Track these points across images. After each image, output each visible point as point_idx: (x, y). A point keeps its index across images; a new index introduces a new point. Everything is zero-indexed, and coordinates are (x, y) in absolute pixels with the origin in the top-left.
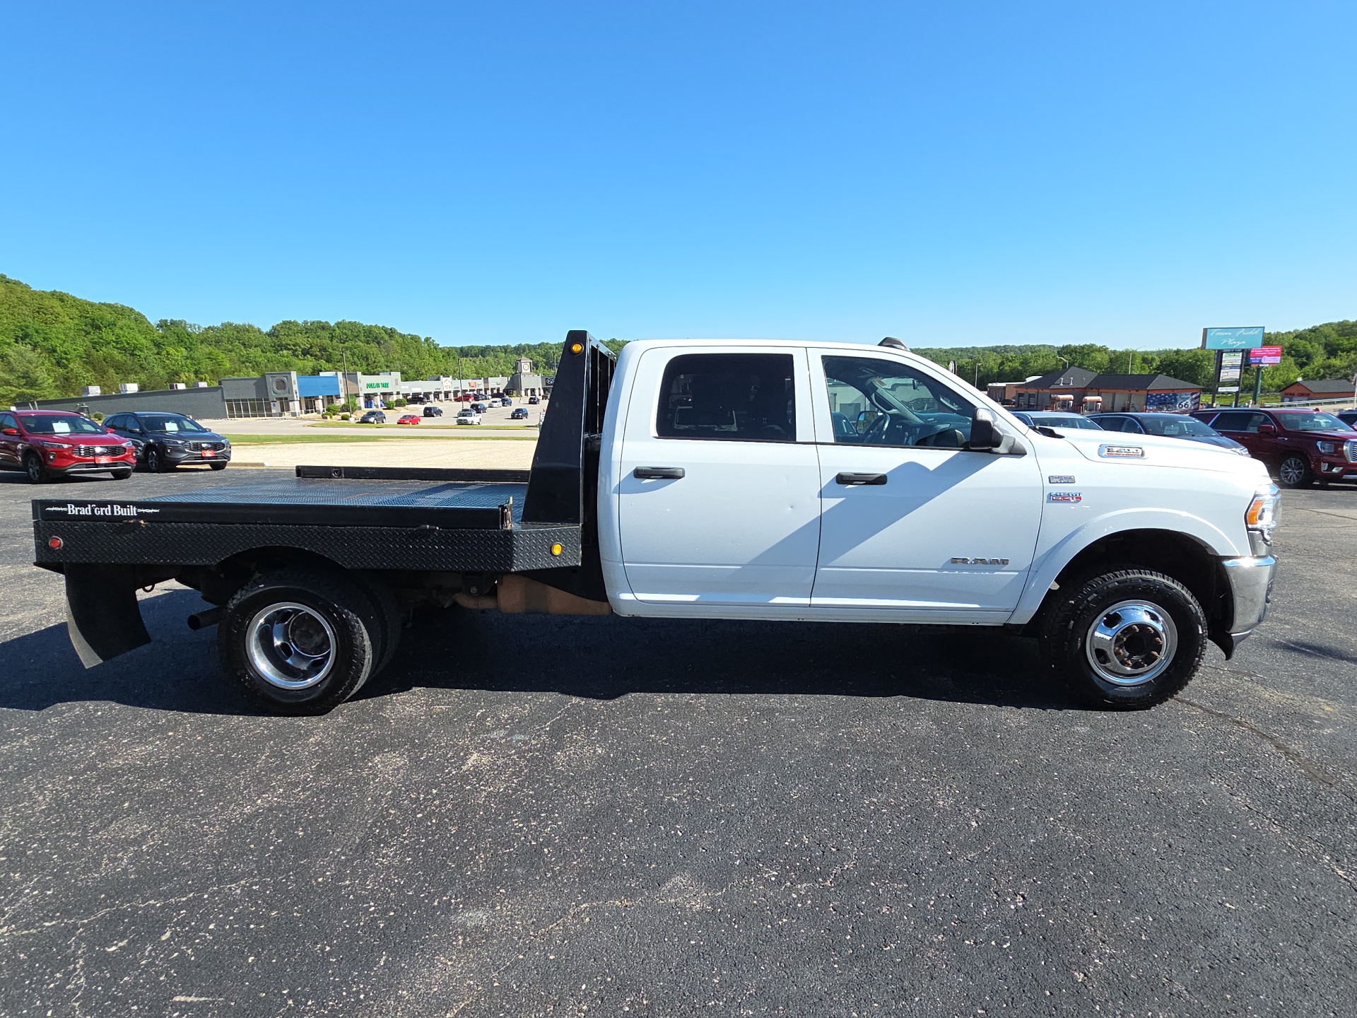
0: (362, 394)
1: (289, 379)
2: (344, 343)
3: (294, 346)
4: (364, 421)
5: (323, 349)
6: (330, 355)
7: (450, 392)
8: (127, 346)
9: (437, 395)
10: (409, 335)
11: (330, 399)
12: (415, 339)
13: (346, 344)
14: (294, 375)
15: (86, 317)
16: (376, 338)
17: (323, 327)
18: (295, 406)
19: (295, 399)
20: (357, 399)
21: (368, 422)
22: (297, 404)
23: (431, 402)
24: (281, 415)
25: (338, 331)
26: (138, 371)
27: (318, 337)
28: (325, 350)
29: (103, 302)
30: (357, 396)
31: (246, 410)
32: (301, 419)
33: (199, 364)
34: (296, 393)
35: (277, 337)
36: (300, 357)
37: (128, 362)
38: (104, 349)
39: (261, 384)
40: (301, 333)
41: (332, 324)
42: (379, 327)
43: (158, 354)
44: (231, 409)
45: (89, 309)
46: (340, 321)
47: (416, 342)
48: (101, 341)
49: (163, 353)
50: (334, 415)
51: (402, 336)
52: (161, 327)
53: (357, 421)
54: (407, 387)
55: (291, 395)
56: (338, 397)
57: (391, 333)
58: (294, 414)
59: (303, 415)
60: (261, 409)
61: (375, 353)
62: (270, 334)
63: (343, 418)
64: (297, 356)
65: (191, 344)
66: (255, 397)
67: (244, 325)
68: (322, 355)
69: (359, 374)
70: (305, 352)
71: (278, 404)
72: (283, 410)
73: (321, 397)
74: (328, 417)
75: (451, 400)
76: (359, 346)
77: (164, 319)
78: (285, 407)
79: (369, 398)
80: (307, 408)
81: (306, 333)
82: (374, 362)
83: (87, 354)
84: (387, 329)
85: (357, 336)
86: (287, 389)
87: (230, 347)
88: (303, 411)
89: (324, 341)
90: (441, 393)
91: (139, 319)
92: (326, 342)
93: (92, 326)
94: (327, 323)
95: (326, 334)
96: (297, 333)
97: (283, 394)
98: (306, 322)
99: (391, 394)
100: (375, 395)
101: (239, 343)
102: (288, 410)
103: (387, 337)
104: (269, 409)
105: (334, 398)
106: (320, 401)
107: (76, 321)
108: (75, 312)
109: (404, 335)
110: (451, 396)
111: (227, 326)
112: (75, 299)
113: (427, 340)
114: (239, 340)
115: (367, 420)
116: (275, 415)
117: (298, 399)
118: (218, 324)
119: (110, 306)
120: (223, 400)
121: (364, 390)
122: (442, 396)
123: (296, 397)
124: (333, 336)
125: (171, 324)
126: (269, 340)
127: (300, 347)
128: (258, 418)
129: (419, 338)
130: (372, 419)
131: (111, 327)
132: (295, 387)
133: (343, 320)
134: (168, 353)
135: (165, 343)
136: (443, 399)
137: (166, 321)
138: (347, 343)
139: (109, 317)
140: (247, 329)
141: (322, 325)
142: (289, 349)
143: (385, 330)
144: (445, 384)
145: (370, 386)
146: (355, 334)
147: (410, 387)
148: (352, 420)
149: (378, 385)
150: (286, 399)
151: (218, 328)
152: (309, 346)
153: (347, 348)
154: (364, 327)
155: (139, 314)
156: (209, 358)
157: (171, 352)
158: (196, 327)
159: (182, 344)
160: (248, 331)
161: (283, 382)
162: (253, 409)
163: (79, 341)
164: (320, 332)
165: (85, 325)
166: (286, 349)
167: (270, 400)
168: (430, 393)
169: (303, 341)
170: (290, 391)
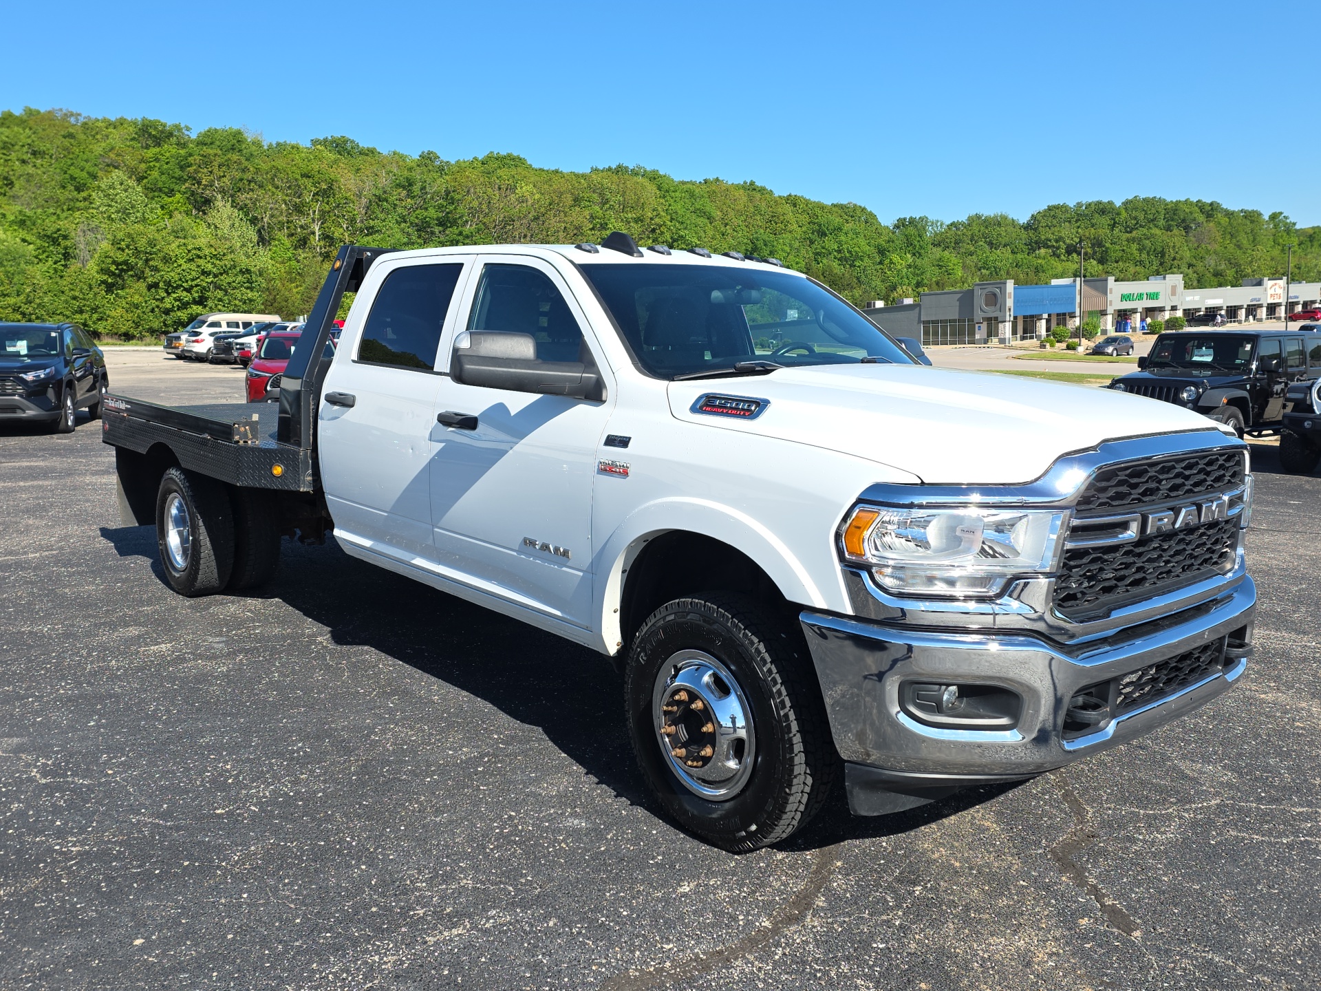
0: (1110, 310)
1: (1003, 291)
2: (1131, 232)
3: (1057, 241)
4: (1098, 351)
5: (1098, 243)
6: (1107, 252)
7: (1279, 305)
8: (847, 255)
9: (1252, 310)
10: (1242, 211)
11: (1062, 318)
12: (1252, 217)
13: (1134, 234)
14: (1010, 285)
15: (815, 223)
16: (1184, 221)
17: (1102, 209)
18: (1006, 329)
19: (1008, 319)
20: (1103, 319)
21: (1103, 354)
22: (1008, 326)
23: (1240, 322)
24: (986, 342)
25: (1124, 214)
26: (855, 286)
27: (1092, 226)
28: (1100, 244)
29: (835, 203)
30: (1103, 313)
31: (944, 334)
32: (1011, 348)
33: (922, 273)
34: (1010, 309)
35: (1035, 230)
36: (1062, 257)
37: (846, 275)
38: (825, 261)
39: (967, 299)
40: (1070, 222)
41: (1118, 203)
42: (1191, 203)
43: (881, 263)
44: (926, 333)
45: (819, 212)
46: (1130, 198)
47: (1252, 222)
48: (823, 250)
49: (886, 262)
50: (1058, 342)
51: (1229, 214)
52: (898, 227)
53: (1088, 351)
54: (1197, 298)
55: (1002, 314)
56: (1072, 316)
57: (1210, 211)
58: (1002, 341)
59: (1019, 343)
60: (962, 333)
61: (1178, 245)
62: (1027, 227)
63: (1068, 348)
64: (1058, 257)
65: (921, 247)
66: (957, 318)
67: (996, 217)
68: (1095, 253)
69: (1111, 279)
70: (1071, 250)
71: (984, 326)
72: (990, 334)
73: (1045, 316)
74: (1048, 345)
75: (1279, 318)
76: (1153, 236)
77: (902, 217)
78: (992, 332)
79: (1123, 317)
80: (1025, 331)
81: (1077, 221)
82: (1174, 259)
83: (807, 268)
84: (1204, 204)
85: (1152, 220)
86: (998, 306)
87: (972, 248)
88: (1018, 336)
89: (1101, 231)
90: (1260, 306)
91: (870, 219)
92: (1103, 232)
93: (818, 232)
94: (1110, 203)
95: (1105, 221)
96: (1065, 221)
97: (991, 312)
98: (1079, 205)
99: (1162, 309)
100: (1134, 311)
101: (985, 242)
102: (997, 335)
103: (1201, 218)
104: (972, 333)
105: (1068, 317)
106: (1044, 322)
107: (804, 229)
108: (804, 219)
109: (1233, 213)
110: (1281, 312)
111: (975, 219)
112: (807, 202)
113: (1274, 217)
114: (986, 238)
115: (1101, 350)
116: (979, 342)
117: (1012, 319)
118: (963, 218)
119: (842, 207)
120: (919, 321)
121: (1115, 303)
122: (1263, 312)
123: (1009, 317)
124: (1115, 223)
125: (910, 223)
126: (1024, 235)
127: (1064, 242)
128: (958, 346)
129: (1260, 214)
130: (1110, 349)
131: (836, 232)
132: (1010, 302)
133: (1136, 197)
134: (891, 262)
135: (890, 249)
136: (1264, 316)
137: (905, 219)
138: (1135, 232)
139: (837, 220)
140: (999, 222)
141: (1101, 207)
142: (1048, 247)
143: (1200, 206)
144: (1270, 292)
145: (1124, 298)
146: (1151, 217)
147: (1203, 299)
148: (1081, 349)
149: (1140, 297)
150: (996, 319)
151: (963, 224)
152: (1078, 240)
153: (1134, 240)
154: (1167, 205)
155: (871, 214)
156: (938, 265)
157: (895, 260)
158: (939, 224)
159: (910, 248)
160: (999, 224)
161: (995, 295)
162: (953, 334)
163: (803, 252)
164: (1097, 219)
165: (813, 233)
166: (1044, 247)
167: (975, 321)
168: (1240, 307)
169: (1069, 233)
170: (1002, 308)
